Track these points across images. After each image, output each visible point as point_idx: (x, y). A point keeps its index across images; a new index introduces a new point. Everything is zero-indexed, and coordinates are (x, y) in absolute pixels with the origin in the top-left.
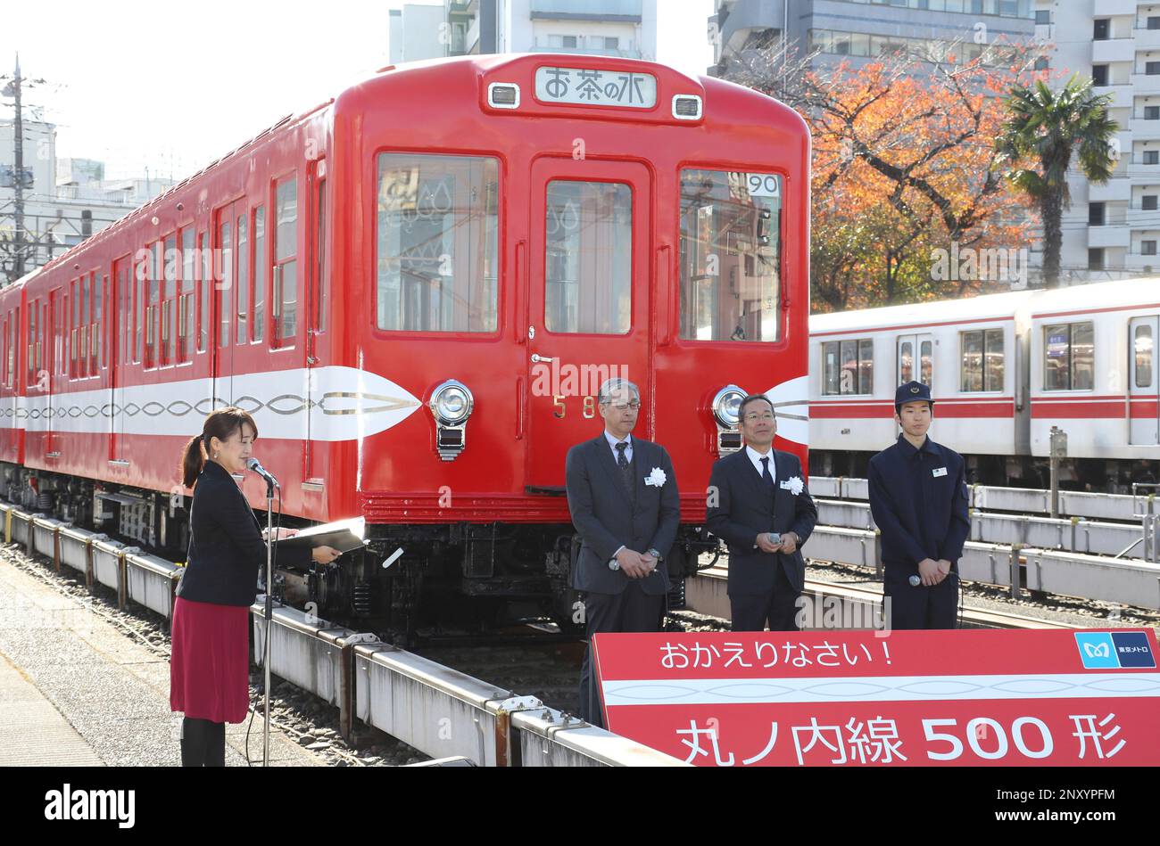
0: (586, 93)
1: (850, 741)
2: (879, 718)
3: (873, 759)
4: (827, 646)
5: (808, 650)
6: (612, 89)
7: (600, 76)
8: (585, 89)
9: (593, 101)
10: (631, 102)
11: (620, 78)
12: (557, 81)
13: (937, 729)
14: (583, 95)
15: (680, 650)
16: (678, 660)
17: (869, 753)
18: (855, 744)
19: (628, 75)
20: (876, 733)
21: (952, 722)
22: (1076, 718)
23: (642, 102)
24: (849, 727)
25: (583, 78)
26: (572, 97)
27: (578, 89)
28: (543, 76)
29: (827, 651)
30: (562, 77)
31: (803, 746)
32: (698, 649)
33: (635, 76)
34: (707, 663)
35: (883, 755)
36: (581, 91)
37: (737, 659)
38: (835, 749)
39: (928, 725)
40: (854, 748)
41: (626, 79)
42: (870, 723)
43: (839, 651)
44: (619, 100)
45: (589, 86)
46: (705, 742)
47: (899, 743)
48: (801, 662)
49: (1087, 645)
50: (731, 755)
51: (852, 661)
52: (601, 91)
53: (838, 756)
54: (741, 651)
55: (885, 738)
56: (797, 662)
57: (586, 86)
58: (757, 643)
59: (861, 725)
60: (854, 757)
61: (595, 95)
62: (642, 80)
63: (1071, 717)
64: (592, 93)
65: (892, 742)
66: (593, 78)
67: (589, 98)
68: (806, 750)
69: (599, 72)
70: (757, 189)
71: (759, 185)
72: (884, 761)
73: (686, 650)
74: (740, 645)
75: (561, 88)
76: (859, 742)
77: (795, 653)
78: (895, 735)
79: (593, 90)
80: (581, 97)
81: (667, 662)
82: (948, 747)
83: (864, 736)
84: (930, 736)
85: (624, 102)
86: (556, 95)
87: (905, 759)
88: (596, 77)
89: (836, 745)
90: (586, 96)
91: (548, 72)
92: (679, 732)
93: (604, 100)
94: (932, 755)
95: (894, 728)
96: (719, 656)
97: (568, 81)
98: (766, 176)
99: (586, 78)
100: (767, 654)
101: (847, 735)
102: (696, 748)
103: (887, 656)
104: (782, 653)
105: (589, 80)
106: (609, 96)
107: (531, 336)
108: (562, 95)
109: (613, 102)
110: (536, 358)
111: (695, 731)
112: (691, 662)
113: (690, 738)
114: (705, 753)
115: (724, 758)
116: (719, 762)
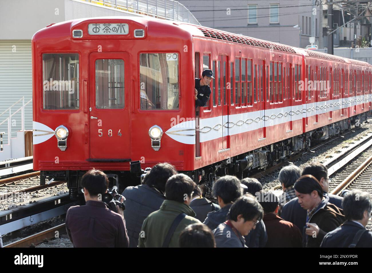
0: (106, 31)
6: (115, 29)
7: (111, 25)
8: (105, 30)
9: (108, 34)
10: (121, 32)
11: (117, 25)
12: (96, 28)
14: (105, 31)
19: (120, 24)
23: (125, 32)
25: (105, 26)
26: (101, 32)
27: (103, 30)
28: (91, 27)
30: (98, 26)
33: (122, 24)
36: (104, 30)
41: (119, 25)
44: (117, 32)
45: (107, 28)
52: (111, 30)
57: (106, 29)
61: (109, 31)
62: (125, 25)
64: (108, 31)
66: (108, 26)
67: (107, 32)
69: (110, 24)
70: (169, 59)
71: (170, 57)
75: (98, 30)
79: (108, 30)
80: (104, 32)
85: (119, 33)
86: (96, 32)
88: (109, 25)
90: (106, 32)
91: (93, 25)
93: (112, 33)
97: (100, 27)
98: (173, 54)
99: (106, 26)
105: (107, 27)
106: (114, 31)
107: (90, 111)
108: (98, 32)
109: (115, 33)
110: (92, 117)
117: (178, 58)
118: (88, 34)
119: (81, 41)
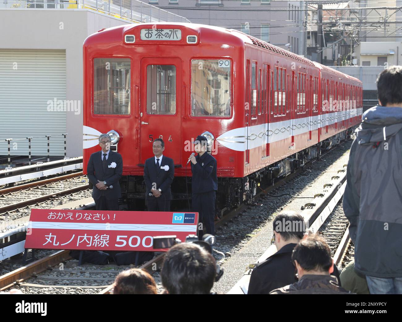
0: (158, 36)
1: (94, 240)
2: (105, 235)
3: (99, 246)
4: (98, 215)
5: (91, 215)
6: (167, 34)
7: (163, 31)
8: (158, 35)
9: (161, 39)
10: (173, 38)
11: (170, 31)
12: (149, 33)
13: (120, 238)
14: (157, 37)
15: (55, 214)
16: (53, 217)
17: (98, 244)
18: (95, 241)
19: (172, 30)
20: (102, 239)
21: (126, 237)
23: (177, 38)
24: (95, 237)
25: (157, 32)
26: (154, 38)
27: (155, 35)
28: (143, 32)
29: (97, 216)
30: (150, 32)
31: (79, 241)
32: (59, 214)
33: (175, 30)
34: (61, 218)
35: (102, 245)
36: (157, 36)
37: (70, 217)
38: (89, 242)
39: (118, 237)
40: (94, 242)
41: (172, 31)
42: (102, 236)
43: (101, 216)
44: (169, 38)
45: (159, 34)
46: (52, 239)
47: (108, 242)
48: (88, 219)
50: (58, 243)
51: (103, 219)
52: (163, 35)
53: (89, 244)
54: (72, 215)
56: (87, 219)
57: (158, 34)
58: (77, 213)
59: (99, 236)
60: (93, 245)
61: (161, 37)
62: (177, 31)
64: (160, 36)
65: (106, 241)
66: (160, 31)
67: (159, 38)
68: (80, 242)
69: (163, 30)
70: (221, 65)
71: (222, 63)
72: (102, 246)
73: (56, 214)
74: (72, 213)
75: (150, 35)
76: (97, 241)
77: (87, 216)
78: (108, 240)
80: (157, 38)
81: (49, 217)
82: (122, 243)
83: (99, 239)
84: (118, 240)
85: (171, 39)
86: (148, 38)
87: (108, 246)
88: (162, 31)
89: (90, 241)
90: (158, 37)
91: (145, 30)
92: (46, 236)
93: (164, 39)
94: (116, 245)
95: (108, 238)
96: (65, 216)
97: (152, 33)
98: (225, 60)
99: (158, 31)
100: (79, 216)
101: (94, 238)
102: (49, 240)
103: (114, 218)
104: (83, 216)
105: (159, 32)
106: (166, 37)
107: (141, 116)
108: (150, 37)
109: (167, 39)
110: (143, 123)
111: (50, 236)
112: (56, 217)
113: (48, 238)
114: (51, 242)
115: (56, 243)
116: (54, 244)
117: (230, 65)
118: (141, 40)
119: (133, 47)
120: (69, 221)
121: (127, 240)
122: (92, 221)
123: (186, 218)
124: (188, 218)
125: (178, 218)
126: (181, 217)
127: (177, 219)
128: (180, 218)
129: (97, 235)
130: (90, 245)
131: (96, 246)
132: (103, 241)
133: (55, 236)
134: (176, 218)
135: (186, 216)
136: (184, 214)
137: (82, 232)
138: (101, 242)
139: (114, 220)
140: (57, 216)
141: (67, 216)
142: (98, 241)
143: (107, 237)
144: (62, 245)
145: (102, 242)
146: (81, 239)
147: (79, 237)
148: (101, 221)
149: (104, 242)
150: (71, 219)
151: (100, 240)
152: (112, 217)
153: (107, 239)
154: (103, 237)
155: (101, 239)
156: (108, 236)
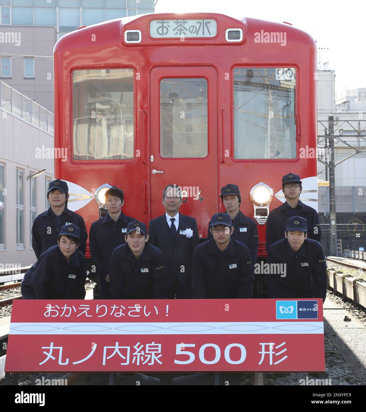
0: (179, 32)
1: (134, 354)
2: (153, 343)
3: (143, 363)
4: (136, 307)
5: (124, 308)
6: (193, 29)
7: (187, 22)
8: (178, 30)
9: (183, 36)
10: (203, 34)
11: (197, 22)
12: (163, 27)
13: (183, 349)
14: (177, 33)
15: (56, 308)
16: (53, 313)
17: (142, 360)
18: (136, 356)
19: (202, 21)
20: (149, 350)
21: (193, 345)
22: (263, 345)
23: (210, 34)
24: (135, 347)
25: (177, 24)
26: (171, 34)
27: (174, 30)
28: (154, 26)
29: (135, 309)
30: (165, 25)
31: (107, 356)
32: (65, 308)
33: (206, 21)
34: (68, 315)
35: (150, 361)
36: (176, 31)
37: (85, 313)
38: (124, 358)
39: (179, 346)
40: (135, 358)
41: (201, 23)
42: (147, 345)
44: (197, 34)
45: (180, 28)
46: (56, 353)
47: (161, 355)
48: (119, 315)
49: (281, 308)
50: (68, 360)
51: (147, 314)
52: (187, 30)
53: (125, 361)
54: (88, 309)
55: (153, 353)
56: (117, 315)
57: (179, 28)
58: (98, 305)
59: (142, 346)
60: (133, 362)
61: (184, 33)
62: (209, 23)
63: (260, 344)
64: (182, 32)
65: (156, 355)
67: (181, 34)
68: (108, 358)
70: (280, 77)
71: (282, 74)
72: (149, 364)
73: (59, 308)
74: (89, 306)
75: (165, 30)
76: (139, 355)
77: (117, 310)
78: (160, 352)
79: (183, 30)
80: (176, 34)
81: (47, 314)
82: (187, 358)
83: (143, 352)
84: (178, 352)
85: (200, 35)
86: (162, 34)
87: (161, 363)
88: (184, 23)
89: (126, 356)
91: (158, 22)
92: (43, 348)
93: (189, 35)
94: (176, 362)
95: (160, 348)
96: (75, 311)
97: (169, 26)
98: (287, 69)
100: (102, 311)
101: (133, 350)
102: (50, 356)
103: (167, 312)
104: (110, 310)
105: (180, 25)
106: (191, 32)
107: (152, 160)
108: (166, 34)
109: (194, 35)
110: (155, 171)
111: (52, 347)
112: (60, 314)
113: (48, 351)
114: (54, 358)
115: (64, 361)
116: (60, 363)
117: (295, 76)
118: (149, 37)
119: (140, 49)
120: (83, 319)
121: (196, 351)
122: (126, 319)
123: (301, 309)
124: (304, 309)
125: (287, 309)
126: (292, 307)
127: (285, 312)
128: (290, 309)
129: (138, 343)
130: (128, 363)
131: (138, 364)
132: (151, 354)
133: (61, 348)
134: (283, 310)
135: (300, 305)
136: (296, 302)
137: (110, 339)
138: (147, 357)
139: (167, 315)
140: (61, 311)
141: (79, 311)
142: (141, 355)
143: (158, 346)
144: (74, 363)
145: (149, 356)
146: (110, 352)
147: (105, 348)
148: (142, 319)
149: (154, 356)
150: (87, 315)
151: (145, 354)
152: (162, 310)
153: (157, 350)
154: (149, 347)
155: (147, 352)
156: (160, 345)
